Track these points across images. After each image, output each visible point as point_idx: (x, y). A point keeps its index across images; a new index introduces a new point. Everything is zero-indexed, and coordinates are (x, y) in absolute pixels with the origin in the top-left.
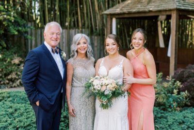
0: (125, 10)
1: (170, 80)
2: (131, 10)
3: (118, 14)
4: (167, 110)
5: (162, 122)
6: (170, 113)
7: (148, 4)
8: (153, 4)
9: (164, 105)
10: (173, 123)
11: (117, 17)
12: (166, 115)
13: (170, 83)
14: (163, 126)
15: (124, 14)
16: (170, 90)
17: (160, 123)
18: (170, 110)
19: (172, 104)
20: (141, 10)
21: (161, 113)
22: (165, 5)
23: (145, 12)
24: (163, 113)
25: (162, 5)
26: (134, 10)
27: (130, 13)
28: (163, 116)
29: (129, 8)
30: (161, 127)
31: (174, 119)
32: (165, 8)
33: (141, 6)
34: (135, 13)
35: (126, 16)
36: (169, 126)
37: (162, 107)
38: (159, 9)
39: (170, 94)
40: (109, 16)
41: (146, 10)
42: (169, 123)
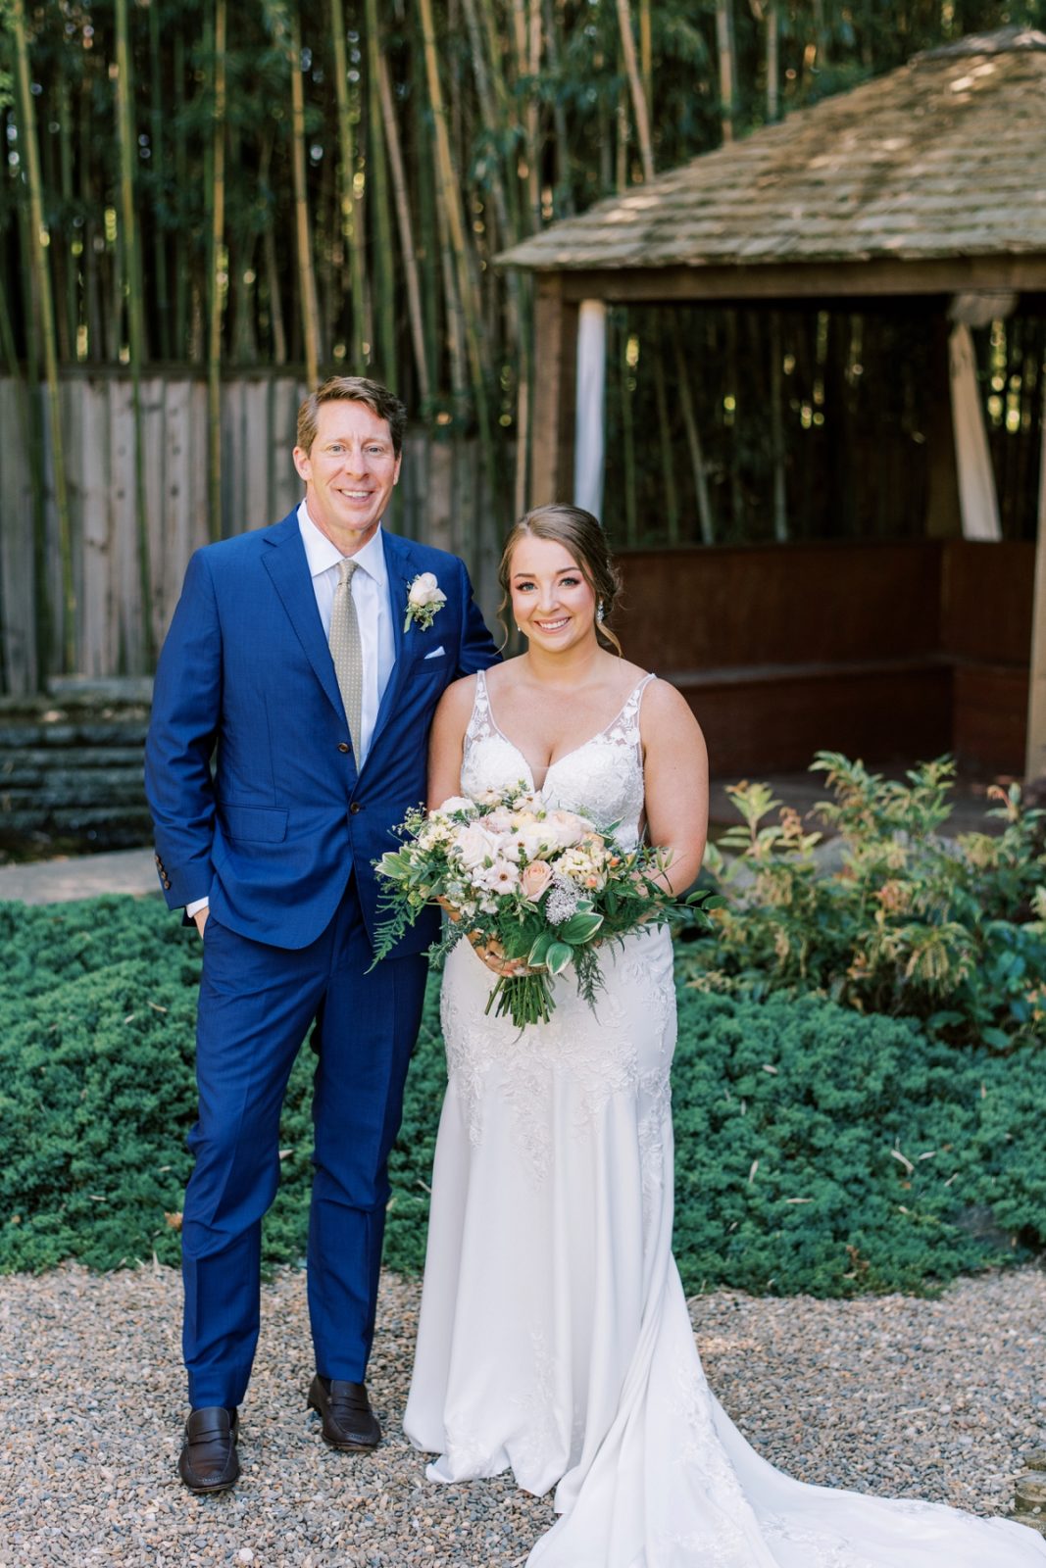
0: (683, 246)
1: (1010, 813)
2: (730, 246)
3: (625, 274)
4: (978, 1043)
5: (933, 1131)
6: (997, 1066)
7: (866, 198)
8: (905, 199)
9: (959, 999)
10: (1017, 1133)
11: (615, 294)
12: (971, 1074)
13: (1011, 837)
14: (943, 1159)
15: (674, 270)
16: (1011, 893)
17: (923, 1137)
18: (999, 1039)
19: (1018, 996)
20: (808, 247)
21: (934, 1063)
22: (998, 216)
23: (839, 265)
24: (948, 1063)
25: (975, 209)
26: (753, 248)
27: (717, 267)
28: (942, 1081)
29: (716, 227)
30: (923, 1167)
31: (1027, 1108)
32: (997, 241)
33: (813, 215)
34: (759, 268)
35: (688, 289)
36: (987, 1154)
37: (938, 1022)
38: (956, 240)
39: (1001, 925)
40: (553, 287)
41: (853, 247)
42: (985, 1135)
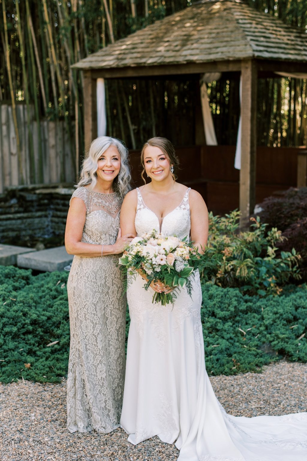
0: (129, 61)
1: (257, 225)
2: (143, 60)
3: (111, 70)
4: (256, 294)
5: (250, 322)
6: (264, 301)
7: (183, 45)
8: (195, 46)
10: (274, 321)
11: (108, 76)
12: (258, 304)
13: (258, 232)
14: (254, 330)
15: (126, 68)
16: (259, 249)
17: (247, 324)
18: (262, 292)
19: (265, 280)
20: (168, 60)
21: (246, 301)
22: (224, 49)
23: (176, 65)
24: (250, 301)
25: (217, 48)
26: (150, 61)
27: (140, 67)
28: (250, 307)
29: (138, 55)
30: (248, 333)
31: (276, 313)
32: (224, 57)
33: (168, 51)
34: (152, 67)
35: (130, 74)
36: (267, 328)
37: (245, 288)
38: (212, 57)
39: (258, 259)
40: (89, 75)
41: (181, 59)
42: (267, 322)
